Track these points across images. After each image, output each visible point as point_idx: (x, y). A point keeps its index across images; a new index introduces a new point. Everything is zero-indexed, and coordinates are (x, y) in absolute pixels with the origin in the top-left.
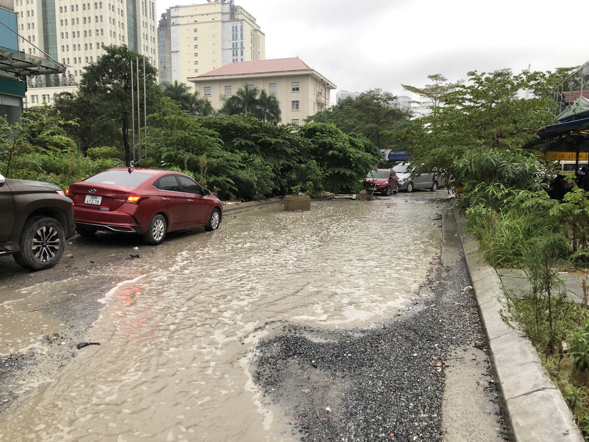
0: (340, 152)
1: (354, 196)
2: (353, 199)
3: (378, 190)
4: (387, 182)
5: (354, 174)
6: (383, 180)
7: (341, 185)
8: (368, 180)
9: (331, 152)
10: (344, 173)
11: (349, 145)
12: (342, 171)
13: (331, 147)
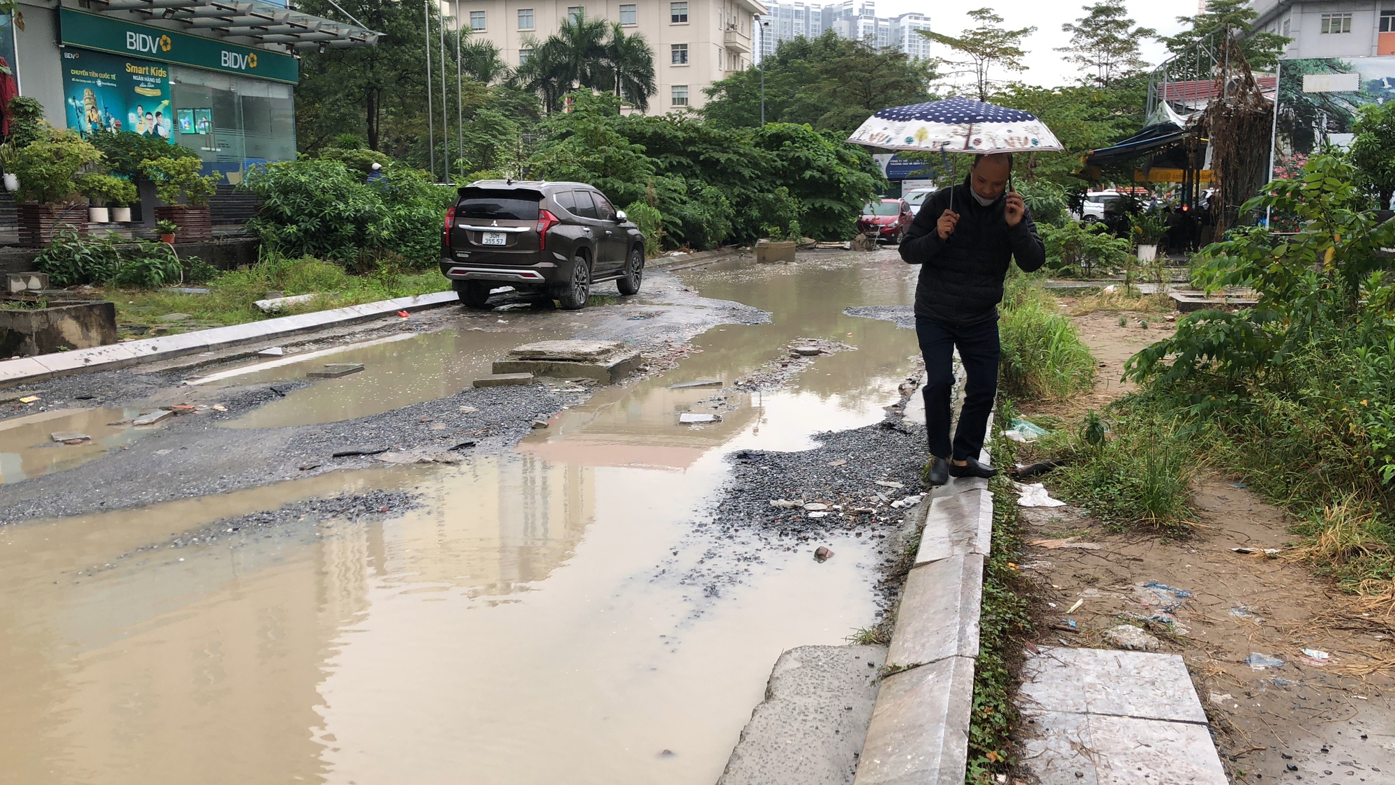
0: (823, 172)
1: (847, 244)
2: (846, 249)
3: (882, 235)
4: (897, 222)
5: (846, 209)
6: (891, 217)
7: (824, 227)
8: (865, 218)
9: (808, 174)
10: (830, 208)
11: (836, 161)
12: (827, 203)
13: (808, 165)
